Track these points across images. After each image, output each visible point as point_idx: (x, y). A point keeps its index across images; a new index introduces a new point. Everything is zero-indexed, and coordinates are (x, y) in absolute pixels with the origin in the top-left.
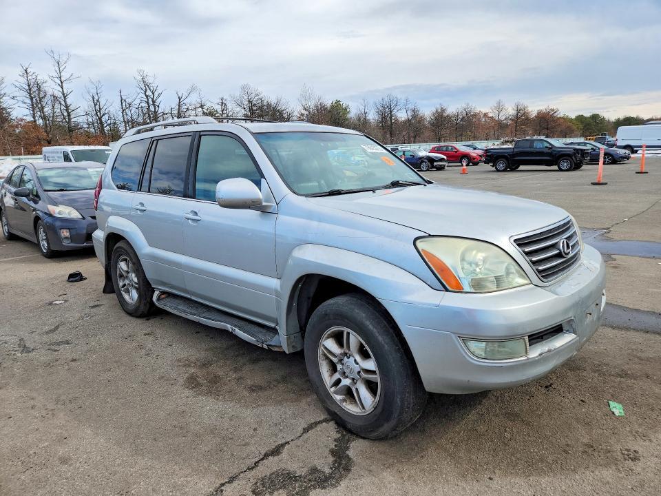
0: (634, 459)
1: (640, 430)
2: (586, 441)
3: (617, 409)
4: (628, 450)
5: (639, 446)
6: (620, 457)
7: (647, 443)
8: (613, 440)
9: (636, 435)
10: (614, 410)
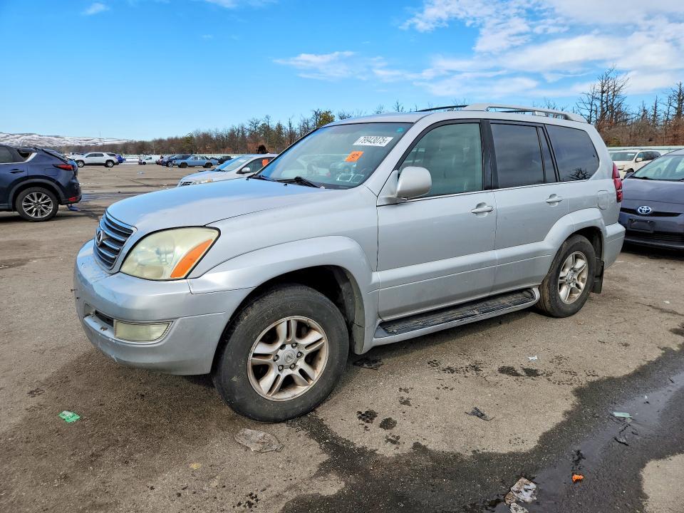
0: (31, 392)
1: (39, 412)
2: (72, 383)
3: (69, 416)
4: (39, 395)
5: (33, 401)
6: (43, 388)
7: (28, 406)
8: (54, 394)
9: (41, 407)
10: (71, 414)
